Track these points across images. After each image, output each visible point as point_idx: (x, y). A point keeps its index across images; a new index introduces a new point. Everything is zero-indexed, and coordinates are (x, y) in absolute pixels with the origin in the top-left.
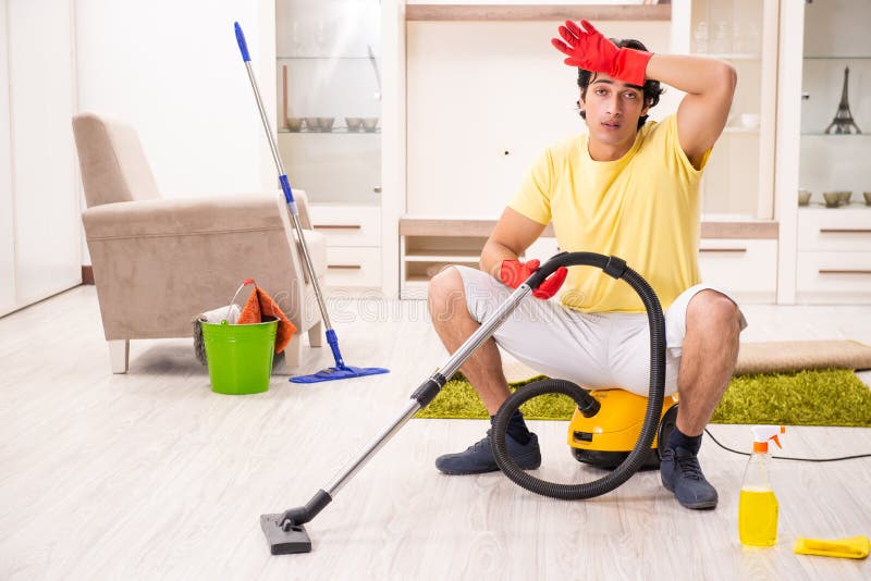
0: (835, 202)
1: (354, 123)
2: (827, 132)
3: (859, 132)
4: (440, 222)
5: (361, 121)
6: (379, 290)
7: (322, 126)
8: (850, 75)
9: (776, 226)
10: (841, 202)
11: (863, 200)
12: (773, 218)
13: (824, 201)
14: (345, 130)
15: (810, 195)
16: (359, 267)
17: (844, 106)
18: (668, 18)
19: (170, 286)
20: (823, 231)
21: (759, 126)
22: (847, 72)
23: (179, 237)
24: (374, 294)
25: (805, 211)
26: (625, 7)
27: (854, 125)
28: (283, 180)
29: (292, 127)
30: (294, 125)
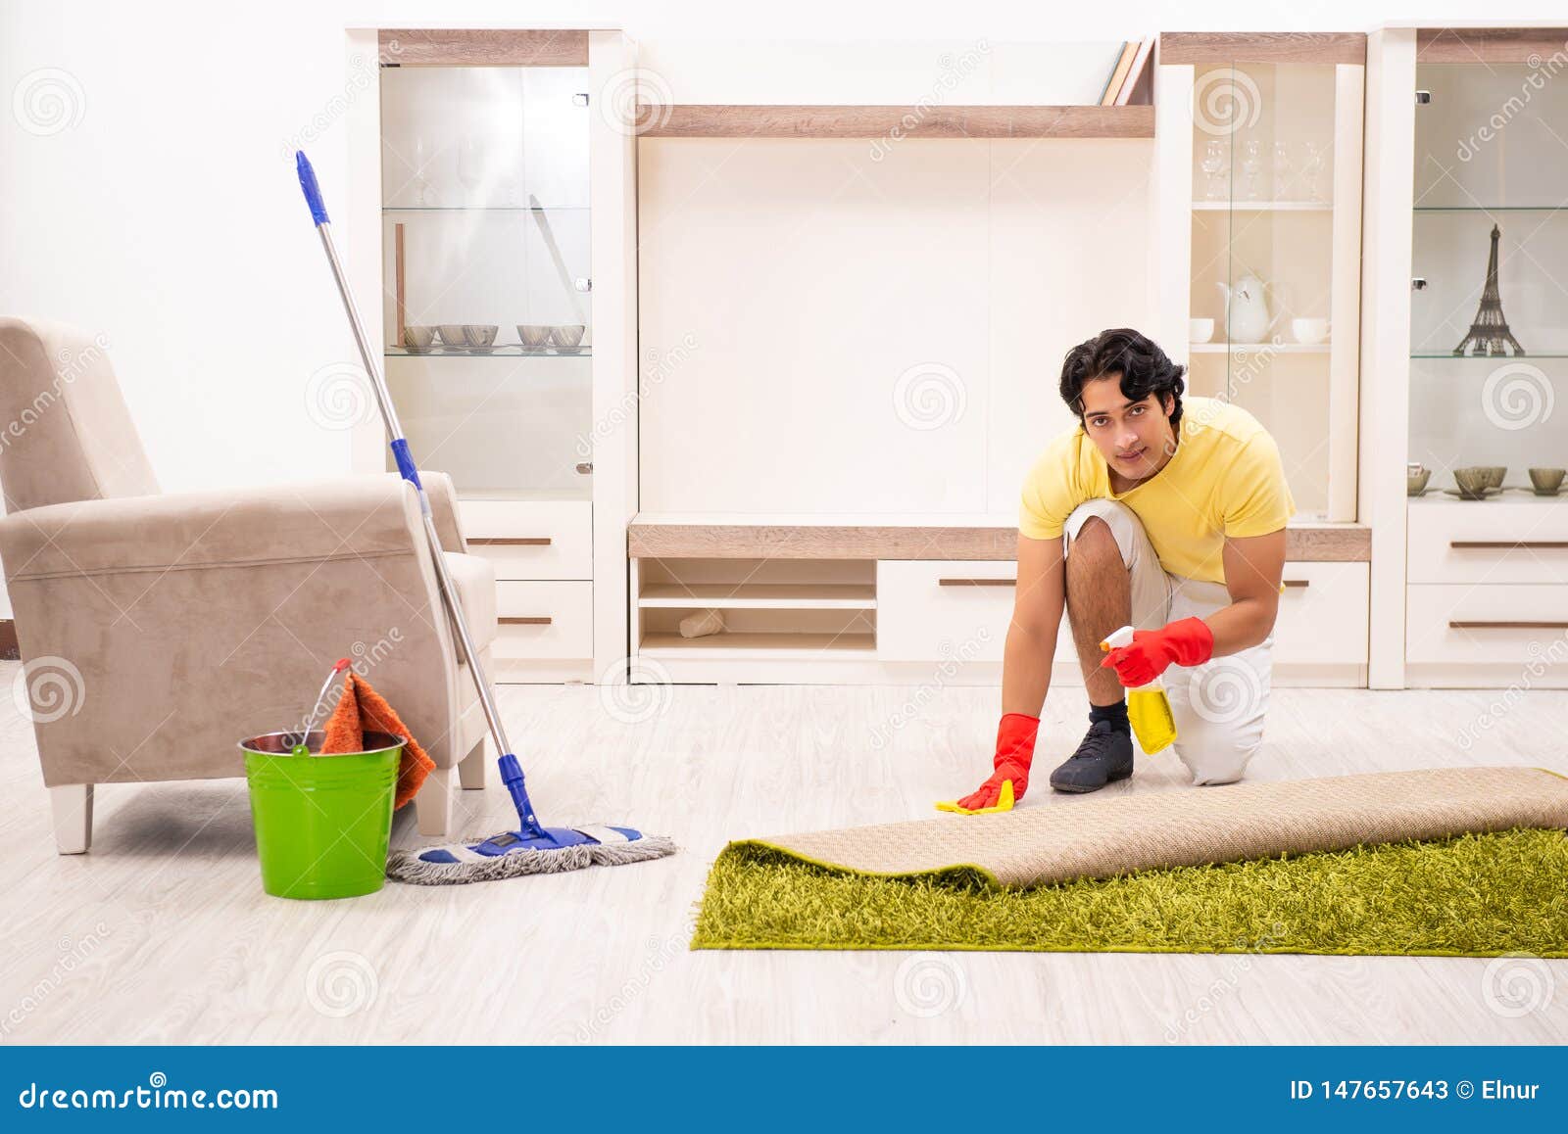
0: (1477, 488)
1: (534, 339)
2: (1459, 353)
3: (1519, 352)
4: (707, 529)
5: (550, 330)
6: (588, 664)
7: (473, 343)
8: (1501, 242)
9: (1367, 535)
10: (1488, 489)
11: (1530, 484)
12: (1356, 521)
13: (1456, 488)
14: (519, 351)
15: (1426, 475)
16: (547, 621)
17: (1490, 303)
18: (1148, 132)
19: (180, 671)
20: (1455, 545)
21: (1328, 341)
22: (1495, 236)
23: (199, 572)
24: (579, 675)
25: (1418, 506)
26: (1063, 109)
27: (1512, 340)
28: (399, 449)
29: (409, 345)
30: (418, 339)
